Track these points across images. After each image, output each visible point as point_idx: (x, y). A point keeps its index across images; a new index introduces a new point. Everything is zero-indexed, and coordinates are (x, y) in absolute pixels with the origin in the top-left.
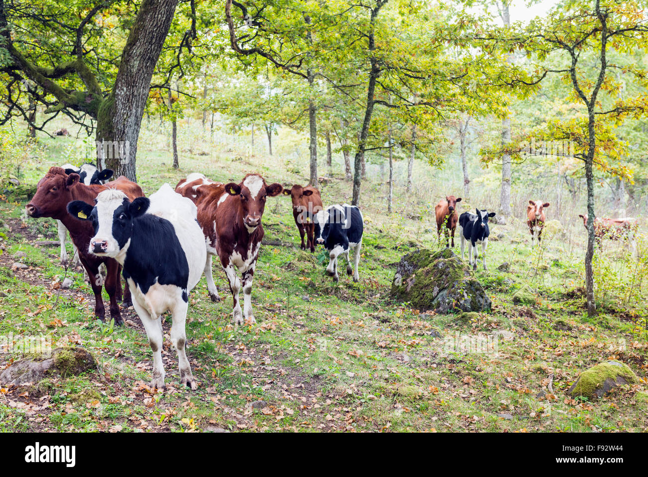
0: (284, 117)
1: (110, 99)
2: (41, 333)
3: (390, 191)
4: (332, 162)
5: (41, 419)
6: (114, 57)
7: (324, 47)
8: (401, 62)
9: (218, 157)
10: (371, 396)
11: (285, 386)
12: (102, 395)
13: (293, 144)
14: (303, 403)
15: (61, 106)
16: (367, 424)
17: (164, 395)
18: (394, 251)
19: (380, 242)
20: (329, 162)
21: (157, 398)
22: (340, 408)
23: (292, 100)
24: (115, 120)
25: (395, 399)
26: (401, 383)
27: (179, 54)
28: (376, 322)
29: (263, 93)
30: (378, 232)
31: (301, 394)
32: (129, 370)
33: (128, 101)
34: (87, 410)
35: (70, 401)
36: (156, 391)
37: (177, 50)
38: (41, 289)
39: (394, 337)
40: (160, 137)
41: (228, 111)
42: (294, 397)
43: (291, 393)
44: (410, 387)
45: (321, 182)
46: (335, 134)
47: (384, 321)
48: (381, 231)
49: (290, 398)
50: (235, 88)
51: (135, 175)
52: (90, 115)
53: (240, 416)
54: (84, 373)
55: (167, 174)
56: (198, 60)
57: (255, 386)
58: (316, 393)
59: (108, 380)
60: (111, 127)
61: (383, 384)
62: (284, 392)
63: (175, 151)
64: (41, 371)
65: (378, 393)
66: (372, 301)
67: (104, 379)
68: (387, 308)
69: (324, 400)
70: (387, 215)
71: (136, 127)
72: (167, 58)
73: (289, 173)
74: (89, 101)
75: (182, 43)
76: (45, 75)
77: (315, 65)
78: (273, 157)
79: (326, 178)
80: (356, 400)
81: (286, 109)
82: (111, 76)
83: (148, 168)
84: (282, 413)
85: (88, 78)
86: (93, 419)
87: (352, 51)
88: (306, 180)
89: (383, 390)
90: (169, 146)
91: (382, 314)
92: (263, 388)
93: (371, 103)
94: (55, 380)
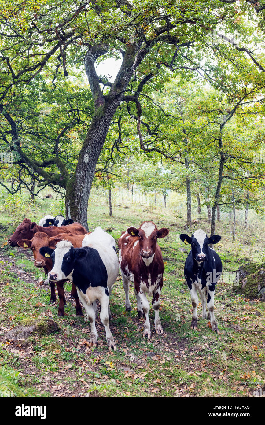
0: (172, 186)
1: (73, 178)
2: (30, 310)
3: (234, 228)
4: (201, 211)
5: (27, 360)
6: (76, 155)
7: (193, 146)
8: (238, 154)
9: (135, 209)
10: (217, 351)
11: (166, 344)
12: (62, 347)
13: (179, 201)
14: (177, 354)
15: (46, 182)
16: (214, 368)
17: (97, 348)
18: (236, 264)
19: (227, 258)
20: (199, 211)
21: (92, 349)
22: (198, 357)
23: (176, 176)
24: (76, 189)
25: (231, 353)
26: (235, 343)
27: (112, 152)
28: (223, 306)
29: (161, 172)
30: (227, 252)
31: (176, 349)
32: (78, 332)
33: (83, 179)
34: (53, 355)
35: (44, 350)
36: (92, 345)
37: (111, 150)
38: (33, 285)
39: (233, 315)
40: (102, 198)
41: (140, 183)
42: (171, 350)
43: (170, 348)
44: (240, 345)
45: (194, 223)
46: (202, 195)
47: (228, 306)
48: (228, 252)
49: (169, 351)
50: (145, 170)
51: (87, 220)
52: (63, 187)
53: (139, 361)
54: (53, 334)
55: (106, 219)
56: (123, 155)
57: (149, 343)
58: (185, 348)
59: (65, 338)
60: (74, 194)
61: (224, 343)
62: (165, 347)
63: (111, 206)
64: (29, 332)
65: (221, 349)
66: (221, 293)
67: (63, 338)
68: (230, 297)
69: (189, 353)
70: (232, 242)
71: (87, 193)
72: (106, 154)
73: (175, 218)
74: (62, 179)
75: (114, 146)
76: (39, 165)
77: (189, 156)
78: (166, 209)
79: (197, 221)
80: (208, 353)
81: (173, 182)
82: (74, 165)
83: (95, 215)
84: (164, 360)
85: (61, 167)
86: (56, 360)
87: (209, 148)
88: (185, 222)
89: (224, 347)
90: (107, 203)
91: (226, 301)
92: (154, 345)
93: (221, 178)
94: (36, 338)
